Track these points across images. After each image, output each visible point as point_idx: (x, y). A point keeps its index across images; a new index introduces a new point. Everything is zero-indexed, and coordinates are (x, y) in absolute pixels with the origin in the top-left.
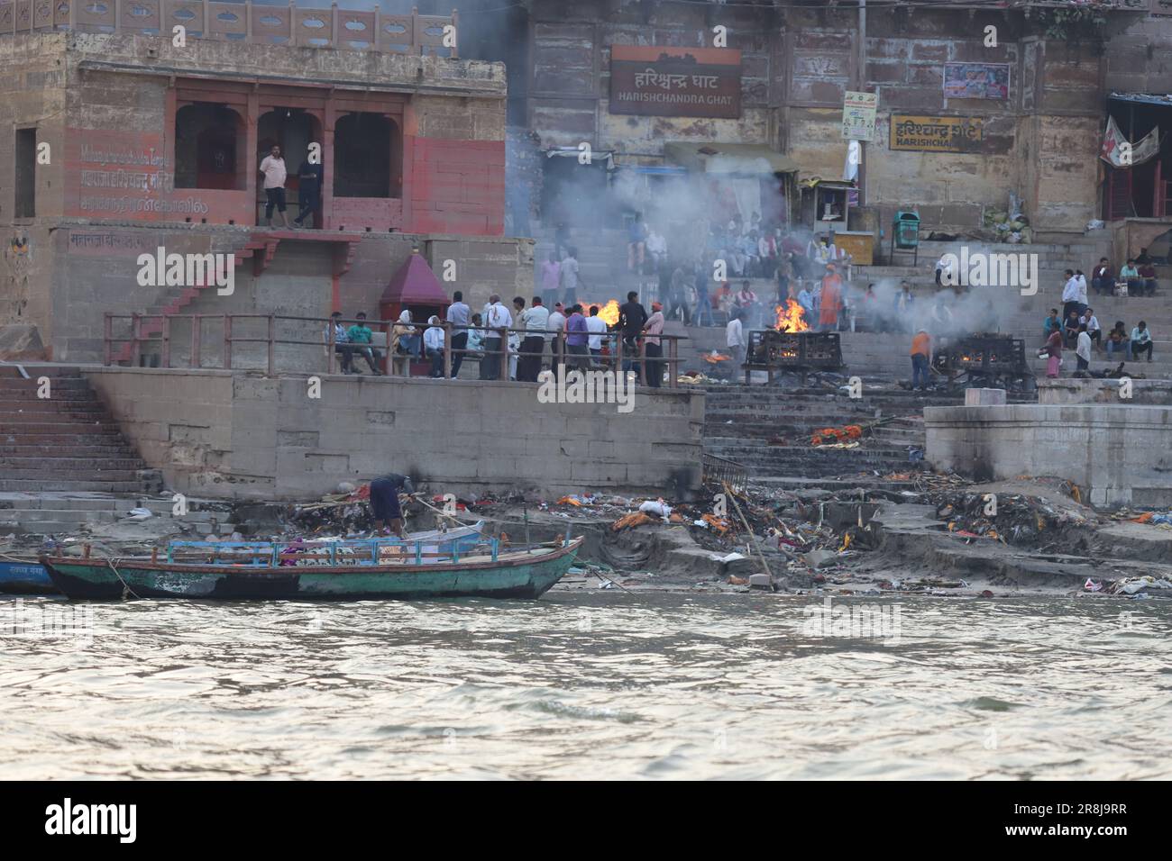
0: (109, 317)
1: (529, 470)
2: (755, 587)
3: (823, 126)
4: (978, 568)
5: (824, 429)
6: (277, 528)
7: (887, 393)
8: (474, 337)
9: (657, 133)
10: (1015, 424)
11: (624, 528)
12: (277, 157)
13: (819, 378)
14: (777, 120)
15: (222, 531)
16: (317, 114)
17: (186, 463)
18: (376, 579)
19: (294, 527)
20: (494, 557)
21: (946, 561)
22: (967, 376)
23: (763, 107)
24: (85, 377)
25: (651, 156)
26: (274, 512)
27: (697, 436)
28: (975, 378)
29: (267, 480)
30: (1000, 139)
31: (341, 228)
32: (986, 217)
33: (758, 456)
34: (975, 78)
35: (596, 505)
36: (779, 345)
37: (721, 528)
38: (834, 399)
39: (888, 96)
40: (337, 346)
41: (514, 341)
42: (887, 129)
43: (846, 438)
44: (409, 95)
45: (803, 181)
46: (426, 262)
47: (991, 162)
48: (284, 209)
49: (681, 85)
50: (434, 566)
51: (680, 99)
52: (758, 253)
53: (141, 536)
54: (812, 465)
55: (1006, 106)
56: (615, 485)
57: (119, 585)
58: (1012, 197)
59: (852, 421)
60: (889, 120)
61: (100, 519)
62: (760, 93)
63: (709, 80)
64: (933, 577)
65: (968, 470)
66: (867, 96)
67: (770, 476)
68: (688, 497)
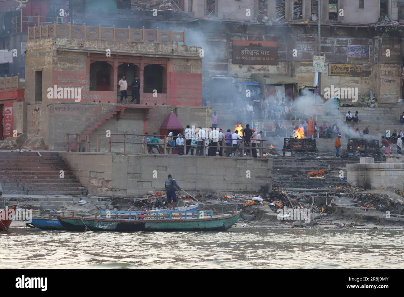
0: (68, 135)
1: (213, 186)
2: (295, 226)
3: (306, 68)
4: (370, 219)
5: (311, 172)
6: (128, 207)
7: (332, 159)
8: (193, 141)
9: (249, 70)
10: (379, 170)
11: (247, 206)
12: (124, 80)
13: (308, 154)
14: (290, 66)
15: (109, 208)
16: (138, 65)
17: (96, 185)
18: (171, 224)
19: (134, 206)
20: (211, 217)
21: (359, 217)
22: (359, 153)
23: (285, 61)
24: (60, 156)
25: (247, 78)
26: (127, 201)
27: (270, 174)
28: (362, 154)
29: (124, 190)
30: (367, 71)
31: (146, 104)
32: (362, 98)
33: (289, 181)
34: (358, 51)
35: (236, 198)
36: (295, 143)
37: (279, 206)
38: (314, 161)
39: (328, 57)
40: (147, 144)
41: (207, 142)
42: (328, 69)
43: (319, 175)
44: (169, 58)
45: (300, 86)
46: (175, 115)
47: (364, 79)
48: (127, 98)
49: (257, 54)
50: (191, 220)
51: (257, 58)
52: (285, 111)
53: (84, 210)
54: (309, 184)
55: (368, 61)
56: (242, 191)
57: (84, 226)
58: (371, 92)
59: (321, 169)
60: (328, 65)
61: (69, 204)
62: (284, 57)
63: (266, 52)
64: (354, 222)
65: (362, 185)
66: (321, 57)
67: (294, 188)
68: (267, 195)
